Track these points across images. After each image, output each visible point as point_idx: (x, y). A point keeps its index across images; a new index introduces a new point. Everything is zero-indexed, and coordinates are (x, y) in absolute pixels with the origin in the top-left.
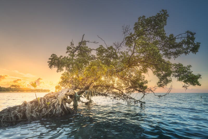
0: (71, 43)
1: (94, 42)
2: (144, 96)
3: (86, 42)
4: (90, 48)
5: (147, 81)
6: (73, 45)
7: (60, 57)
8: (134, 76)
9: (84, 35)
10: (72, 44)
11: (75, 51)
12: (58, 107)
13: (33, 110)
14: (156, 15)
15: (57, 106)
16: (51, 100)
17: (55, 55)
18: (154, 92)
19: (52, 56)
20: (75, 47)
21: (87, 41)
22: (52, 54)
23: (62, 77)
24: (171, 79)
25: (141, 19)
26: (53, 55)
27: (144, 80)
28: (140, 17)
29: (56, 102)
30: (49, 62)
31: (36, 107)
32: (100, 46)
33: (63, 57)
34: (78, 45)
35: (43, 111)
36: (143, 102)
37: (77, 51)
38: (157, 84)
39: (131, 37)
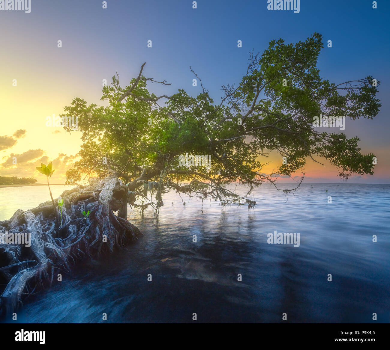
0: (114, 78)
1: (163, 83)
2: (251, 190)
3: (146, 80)
4: (153, 94)
5: (259, 163)
6: (118, 82)
7: (91, 107)
8: (234, 153)
9: (145, 64)
10: (115, 81)
11: (123, 97)
12: (105, 219)
13: (47, 233)
14: (306, 41)
15: (101, 217)
16: (86, 205)
17: (82, 100)
18: (274, 183)
19: (74, 102)
20: (123, 88)
21: (148, 79)
22: (74, 98)
23: (82, 150)
24: (305, 160)
25: (277, 45)
26: (78, 100)
27: (254, 161)
28: (274, 41)
29: (97, 210)
30: (64, 115)
31: (51, 225)
32: (180, 90)
33: (97, 108)
34: (129, 85)
35: (71, 233)
36: (252, 202)
37: (126, 98)
38: (279, 168)
39: (255, 78)
